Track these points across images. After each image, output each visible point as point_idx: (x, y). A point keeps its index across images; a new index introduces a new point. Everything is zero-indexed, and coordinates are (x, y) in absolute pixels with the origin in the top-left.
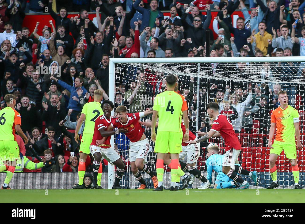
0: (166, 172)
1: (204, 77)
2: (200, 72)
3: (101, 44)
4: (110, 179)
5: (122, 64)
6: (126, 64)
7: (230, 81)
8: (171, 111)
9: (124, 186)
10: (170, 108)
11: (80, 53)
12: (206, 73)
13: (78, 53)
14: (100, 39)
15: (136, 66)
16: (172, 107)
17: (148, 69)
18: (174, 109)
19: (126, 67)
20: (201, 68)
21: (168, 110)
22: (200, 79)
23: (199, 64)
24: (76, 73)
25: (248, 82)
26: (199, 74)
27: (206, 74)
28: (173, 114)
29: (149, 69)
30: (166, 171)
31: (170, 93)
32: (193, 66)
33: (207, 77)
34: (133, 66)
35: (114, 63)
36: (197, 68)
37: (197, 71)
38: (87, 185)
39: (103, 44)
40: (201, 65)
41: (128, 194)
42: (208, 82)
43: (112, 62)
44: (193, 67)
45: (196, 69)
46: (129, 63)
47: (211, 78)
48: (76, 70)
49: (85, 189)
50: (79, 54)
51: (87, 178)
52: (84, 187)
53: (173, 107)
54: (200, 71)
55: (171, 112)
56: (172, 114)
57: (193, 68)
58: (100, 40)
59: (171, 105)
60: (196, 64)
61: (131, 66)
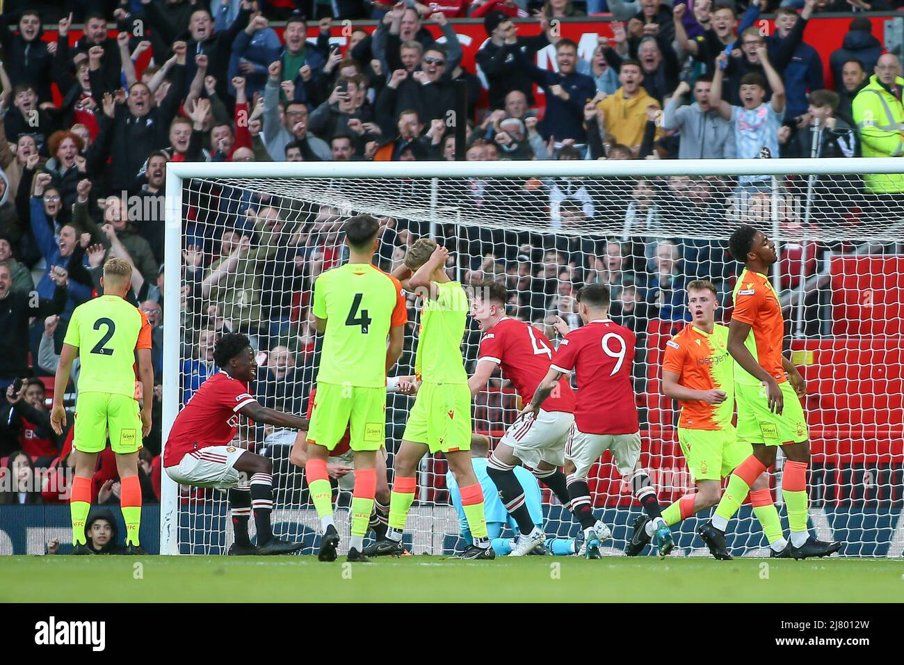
0: (337, 506)
1: (449, 222)
2: (438, 204)
3: (144, 119)
4: (167, 525)
5: (205, 180)
6: (215, 180)
7: (527, 232)
8: (360, 326)
9: (207, 547)
10: (358, 316)
11: (71, 146)
12: (454, 209)
13: (65, 147)
14: (140, 104)
15: (245, 187)
16: (365, 313)
17: (281, 196)
18: (371, 319)
19: (217, 190)
20: (440, 192)
21: (351, 321)
22: (439, 227)
23: (434, 182)
24: (60, 207)
25: (583, 237)
26: (433, 211)
27: (456, 212)
28: (367, 333)
29: (285, 197)
30: (336, 503)
31: (357, 269)
32: (416, 187)
33: (459, 221)
34: (236, 187)
35: (181, 178)
36: (429, 192)
37: (429, 200)
38: (100, 543)
39: (149, 122)
40: (440, 183)
41: (220, 572)
42: (463, 235)
43: (174, 175)
44: (417, 189)
45: (426, 196)
46: (224, 179)
47: (471, 224)
48: (62, 200)
49: (93, 555)
50: (68, 150)
51: (101, 523)
52: (88, 548)
53: (367, 311)
54: (439, 200)
55: (362, 328)
56: (363, 332)
57: (416, 191)
58: (140, 108)
59: (361, 307)
60: (424, 180)
61: (232, 186)
